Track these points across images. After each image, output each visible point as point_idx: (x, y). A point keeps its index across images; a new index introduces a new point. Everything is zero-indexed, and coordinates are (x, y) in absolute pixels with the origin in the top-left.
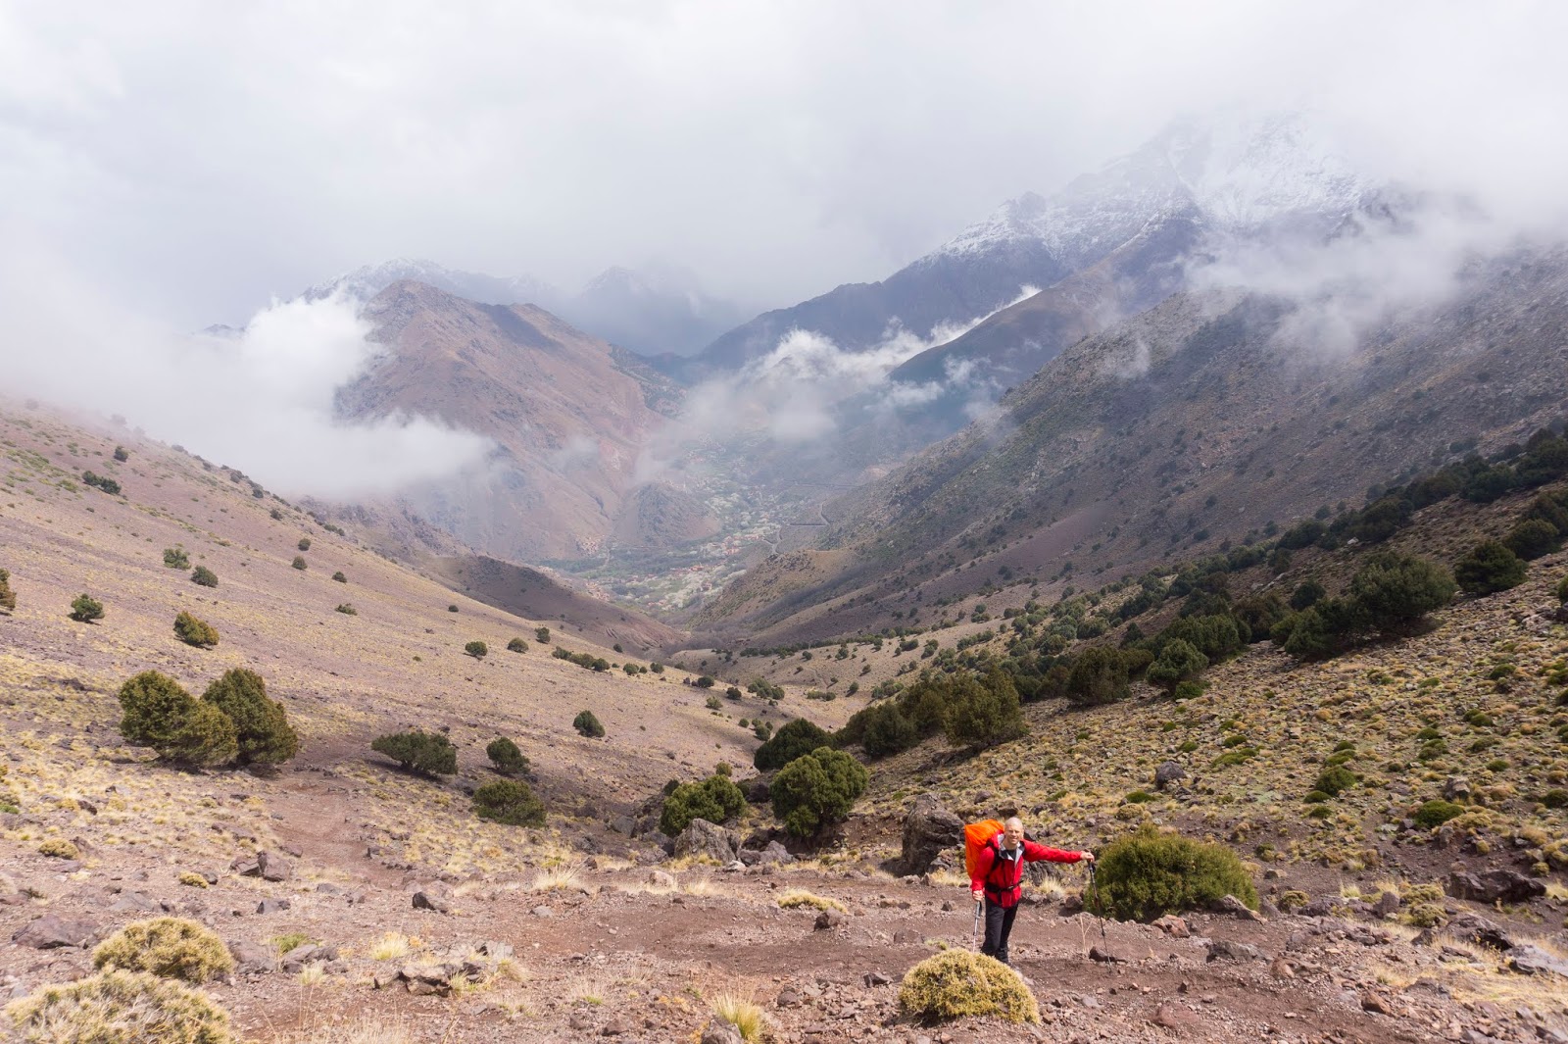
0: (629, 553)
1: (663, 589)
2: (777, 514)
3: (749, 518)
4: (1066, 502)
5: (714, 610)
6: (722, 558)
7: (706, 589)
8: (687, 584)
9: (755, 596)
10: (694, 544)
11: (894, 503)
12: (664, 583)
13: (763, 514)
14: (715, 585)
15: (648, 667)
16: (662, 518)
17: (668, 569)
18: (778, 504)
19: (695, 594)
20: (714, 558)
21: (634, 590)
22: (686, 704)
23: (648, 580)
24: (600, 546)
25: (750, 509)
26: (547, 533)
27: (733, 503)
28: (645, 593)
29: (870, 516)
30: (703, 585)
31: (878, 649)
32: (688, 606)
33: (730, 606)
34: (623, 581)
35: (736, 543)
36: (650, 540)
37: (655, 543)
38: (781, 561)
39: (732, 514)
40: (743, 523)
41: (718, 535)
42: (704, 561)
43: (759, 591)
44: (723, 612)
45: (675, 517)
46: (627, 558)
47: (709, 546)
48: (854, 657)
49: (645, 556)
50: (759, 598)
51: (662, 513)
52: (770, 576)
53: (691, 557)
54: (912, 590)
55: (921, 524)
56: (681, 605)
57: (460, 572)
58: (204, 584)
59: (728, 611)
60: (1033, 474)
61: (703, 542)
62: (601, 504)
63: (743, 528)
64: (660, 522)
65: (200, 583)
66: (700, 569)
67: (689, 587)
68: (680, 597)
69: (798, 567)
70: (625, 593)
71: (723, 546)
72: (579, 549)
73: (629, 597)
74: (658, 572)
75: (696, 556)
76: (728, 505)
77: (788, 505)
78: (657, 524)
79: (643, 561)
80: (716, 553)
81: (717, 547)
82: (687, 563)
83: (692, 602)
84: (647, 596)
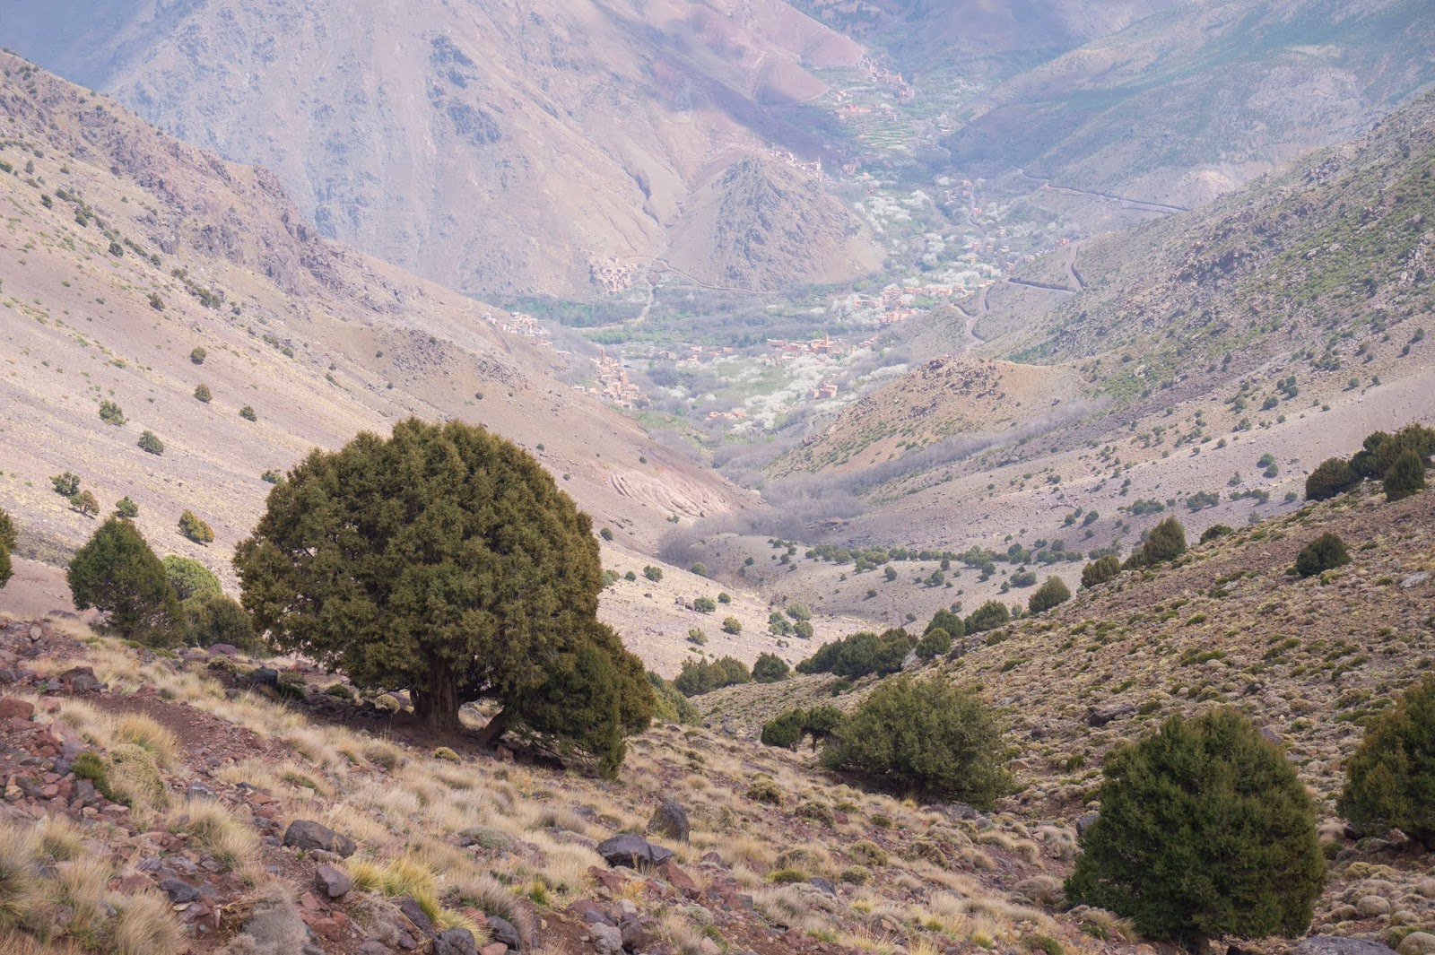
0: (691, 297)
1: (743, 387)
2: (997, 247)
3: (940, 247)
4: (1406, 351)
5: (816, 451)
6: (872, 329)
7: (825, 395)
8: (792, 378)
9: (893, 432)
10: (822, 292)
11: (1185, 277)
12: (749, 372)
13: (972, 241)
14: (843, 388)
15: (639, 572)
16: (763, 233)
17: (763, 340)
18: (1006, 222)
19: (802, 404)
20: (857, 328)
21: (689, 379)
22: (661, 634)
23: (718, 360)
24: (634, 278)
25: (947, 227)
26: (533, 240)
27: (913, 210)
28: (710, 389)
29: (1138, 298)
30: (821, 386)
31: (984, 579)
32: (782, 428)
33: (846, 446)
34: (673, 355)
35: (906, 299)
36: (734, 276)
37: (744, 284)
38: (949, 374)
39: (906, 236)
40: (927, 257)
41: (872, 277)
42: (833, 332)
43: (900, 426)
44: (832, 458)
45: (789, 234)
46: (684, 307)
47: (852, 300)
48: (949, 585)
49: (723, 308)
50: (898, 438)
51: (765, 224)
52: (924, 401)
53: (811, 319)
54: (1116, 475)
55: (1199, 340)
56: (769, 425)
57: (379, 355)
58: (151, 451)
59: (841, 455)
60: (1404, 276)
61: (841, 289)
62: (647, 192)
63: (926, 268)
64: (759, 240)
65: (148, 450)
66: (825, 351)
67: (793, 386)
68: (772, 406)
69: (975, 390)
70: (671, 381)
71: (879, 302)
72: (593, 280)
73: (678, 392)
74: (741, 344)
75: (820, 320)
76: (903, 215)
77: (1023, 229)
78: (753, 245)
79: (717, 317)
80: (862, 317)
81: (865, 305)
82: (802, 330)
83: (790, 423)
84: (711, 397)
